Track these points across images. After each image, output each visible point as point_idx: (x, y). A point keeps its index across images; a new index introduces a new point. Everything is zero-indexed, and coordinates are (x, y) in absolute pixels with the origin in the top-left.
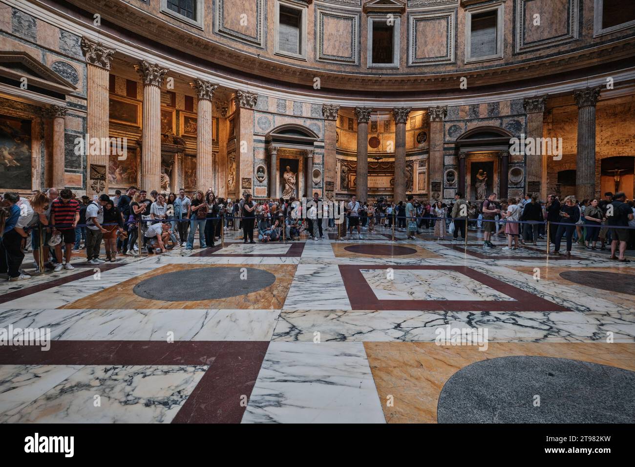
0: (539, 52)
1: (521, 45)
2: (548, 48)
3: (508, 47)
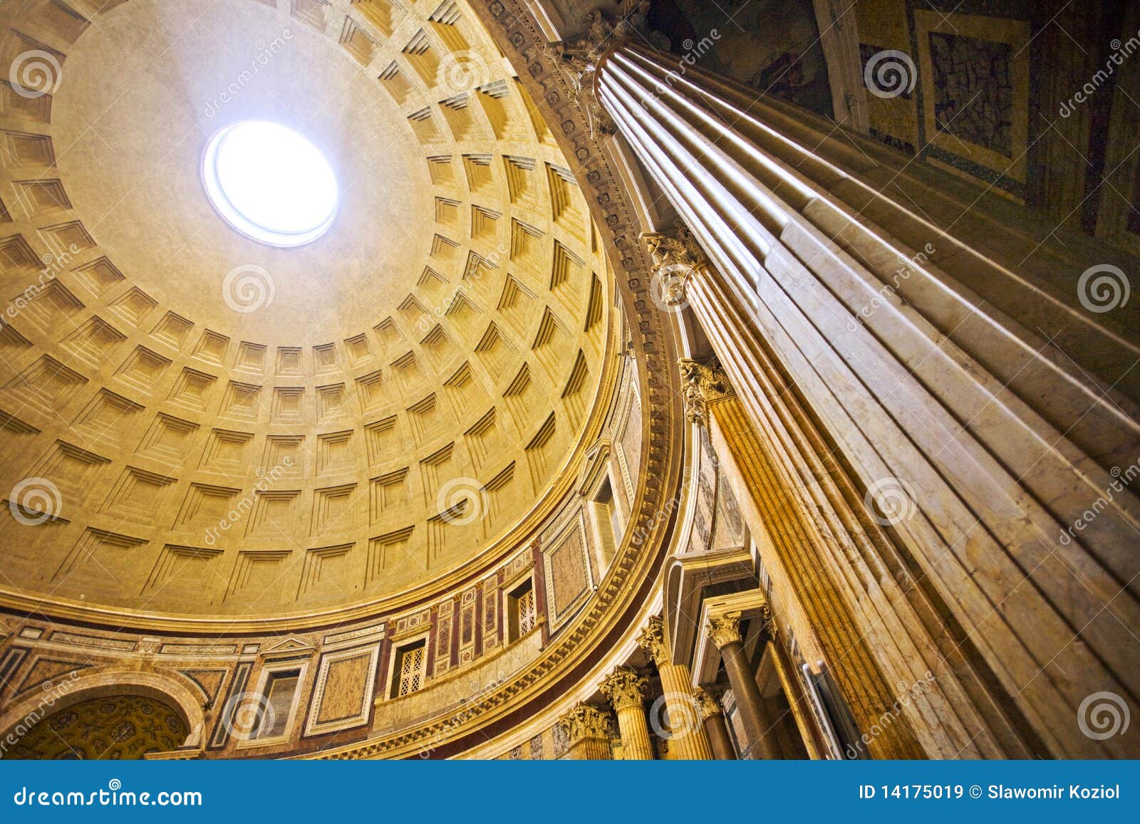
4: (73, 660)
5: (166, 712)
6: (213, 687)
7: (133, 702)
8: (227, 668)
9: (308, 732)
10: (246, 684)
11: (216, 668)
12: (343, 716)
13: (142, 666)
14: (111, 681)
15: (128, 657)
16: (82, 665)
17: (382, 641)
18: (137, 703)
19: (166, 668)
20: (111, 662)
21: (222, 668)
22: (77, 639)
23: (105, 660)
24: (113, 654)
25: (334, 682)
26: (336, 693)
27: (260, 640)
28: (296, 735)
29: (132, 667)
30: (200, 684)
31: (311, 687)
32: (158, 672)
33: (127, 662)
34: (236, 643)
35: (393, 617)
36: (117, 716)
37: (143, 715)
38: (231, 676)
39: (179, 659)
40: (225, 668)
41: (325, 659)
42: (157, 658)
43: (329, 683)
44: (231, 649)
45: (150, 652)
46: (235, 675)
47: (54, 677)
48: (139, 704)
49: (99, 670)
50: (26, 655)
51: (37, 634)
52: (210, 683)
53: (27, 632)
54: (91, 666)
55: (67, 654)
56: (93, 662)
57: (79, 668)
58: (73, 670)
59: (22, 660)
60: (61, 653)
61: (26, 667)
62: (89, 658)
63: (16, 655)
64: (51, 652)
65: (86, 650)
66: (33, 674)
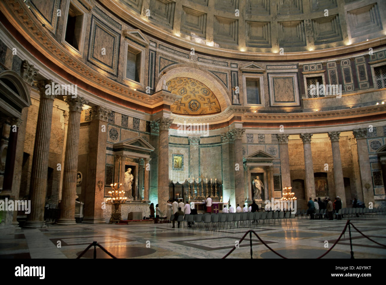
4: (171, 59)
6: (225, 80)
9: (272, 105)
10: (238, 81)
11: (223, 72)
12: (287, 101)
13: (194, 66)
15: (188, 61)
16: (174, 62)
17: (297, 73)
18: (190, 81)
19: (204, 69)
20: (183, 62)
21: (225, 72)
22: (168, 50)
23: (181, 61)
24: (182, 59)
25: (277, 87)
26: (280, 91)
27: (236, 62)
28: (267, 104)
30: (219, 78)
31: (267, 87)
32: (201, 70)
34: (227, 61)
35: (301, 63)
36: (181, 85)
37: (191, 86)
38: (230, 77)
39: (207, 65)
40: (226, 72)
41: (269, 76)
42: (198, 64)
43: (275, 86)
44: (226, 64)
45: (195, 60)
46: (232, 76)
47: (168, 66)
48: (191, 82)
49: (181, 66)
50: (155, 54)
51: (154, 45)
52: (223, 78)
53: (151, 44)
54: (177, 63)
55: (168, 56)
56: (177, 62)
57: (174, 64)
58: (172, 64)
59: (156, 57)
60: (166, 55)
61: (158, 60)
62: (175, 59)
63: (152, 54)
64: (162, 54)
65: (173, 55)
66: (161, 64)
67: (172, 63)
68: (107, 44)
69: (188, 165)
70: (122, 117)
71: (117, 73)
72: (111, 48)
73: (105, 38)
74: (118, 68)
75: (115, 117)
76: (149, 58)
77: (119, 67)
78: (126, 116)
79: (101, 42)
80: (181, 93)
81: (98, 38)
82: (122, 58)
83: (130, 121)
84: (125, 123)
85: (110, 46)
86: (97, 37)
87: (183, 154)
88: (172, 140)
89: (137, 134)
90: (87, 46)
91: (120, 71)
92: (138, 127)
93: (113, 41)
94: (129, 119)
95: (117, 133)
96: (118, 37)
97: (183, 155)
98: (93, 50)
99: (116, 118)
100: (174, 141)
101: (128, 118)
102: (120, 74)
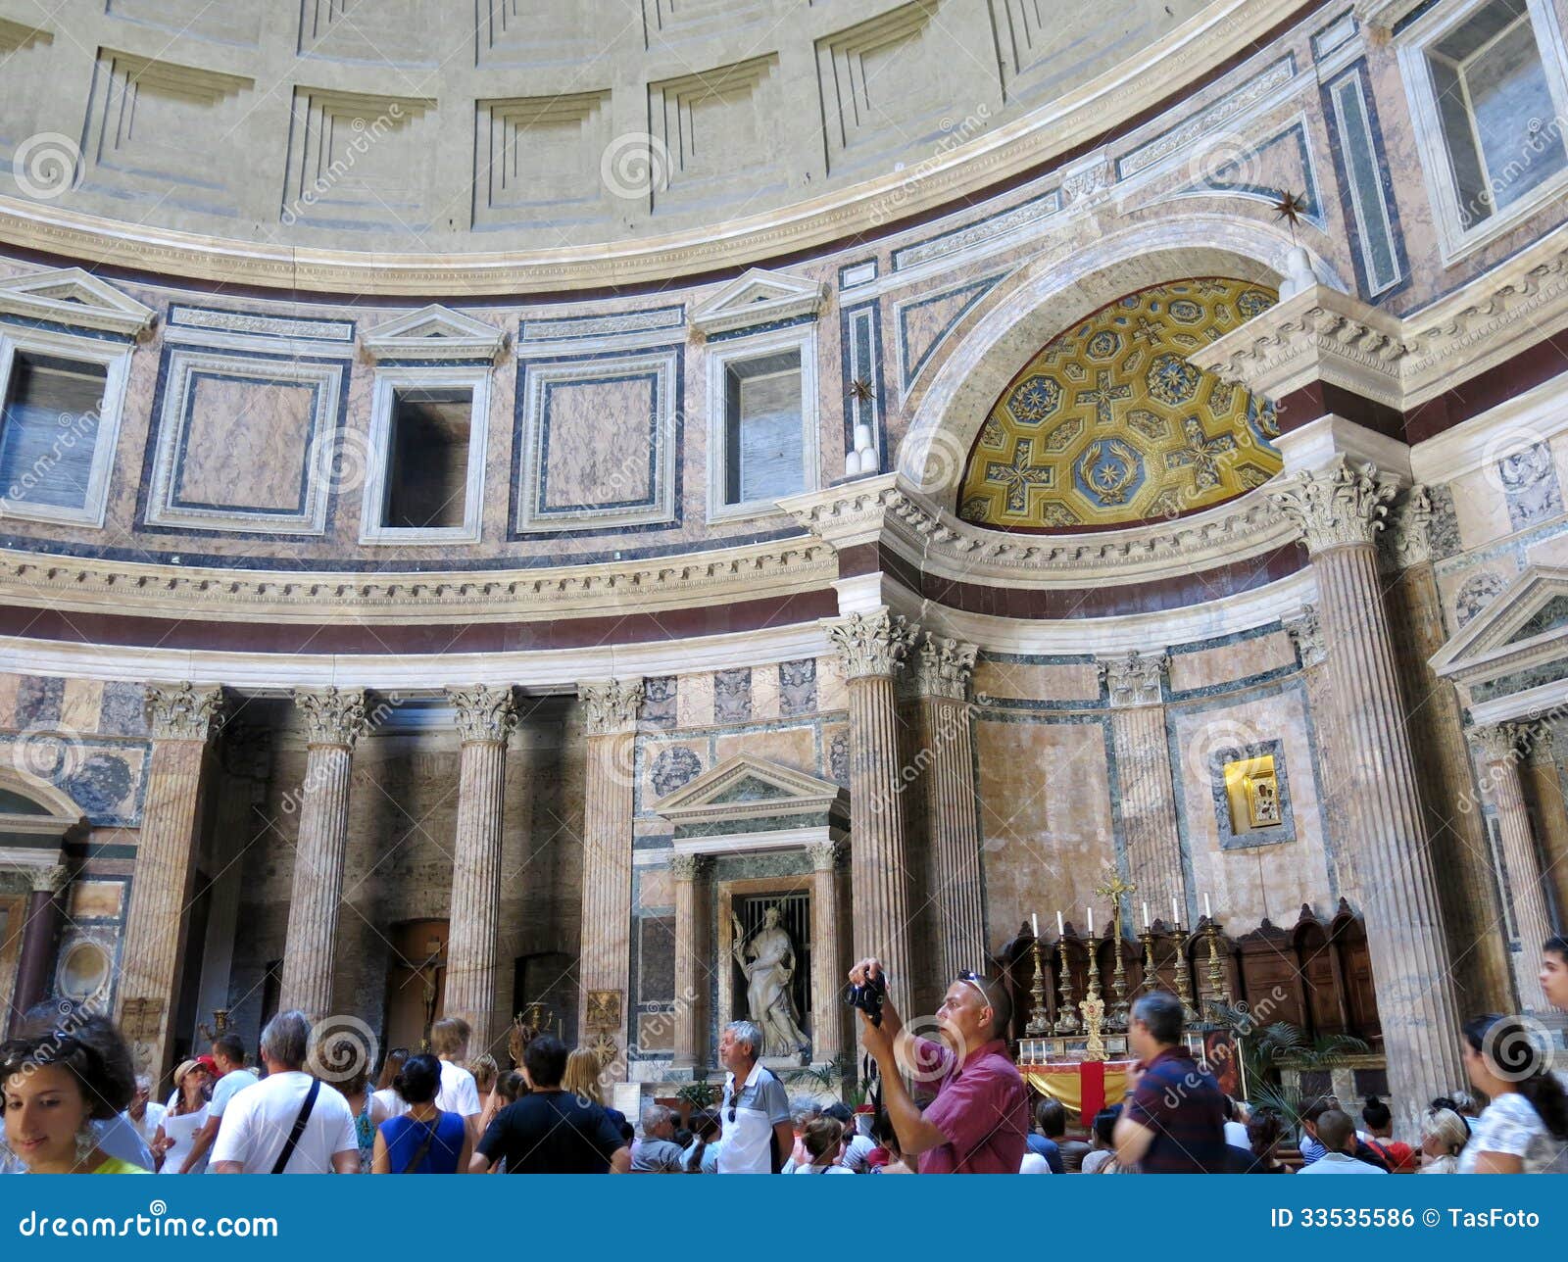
0: (216, 542)
1: (165, 503)
2: (245, 536)
3: (125, 496)
4: (961, 283)
5: (1225, 295)
6: (1291, 175)
7: (1141, 307)
8: (1300, 116)
10: (1374, 120)
11: (1272, 133)
13: (1101, 224)
14: (1059, 286)
15: (1059, 223)
16: (984, 285)
18: (1152, 305)
19: (1154, 201)
20: (1034, 249)
21: (1287, 124)
22: (942, 244)
23: (1018, 252)
24: (1027, 234)
29: (1081, 238)
32: (1142, 218)
33: (1065, 236)
36: (1132, 353)
38: (1322, 125)
39: (1172, 166)
40: (1294, 119)
42: (1120, 194)
45: (1098, 189)
46: (1330, 118)
47: (950, 324)
48: (1160, 308)
49: (1022, 276)
50: (877, 312)
51: (868, 271)
52: (1279, 172)
53: (851, 277)
54: (1002, 276)
55: (943, 278)
56: (1001, 269)
57: (983, 292)
58: (975, 299)
59: (877, 324)
60: (932, 282)
61: (892, 333)
62: (987, 264)
63: (862, 322)
64: (914, 288)
65: (971, 255)
66: (911, 339)
67: (970, 295)
68: (616, 423)
69: (1313, 796)
70: (718, 683)
71: (679, 511)
72: (638, 429)
73: (605, 405)
74: (679, 490)
75: (680, 698)
76: (845, 352)
77: (685, 479)
78: (738, 671)
79: (583, 432)
80: (1175, 388)
81: (563, 430)
82: (696, 436)
83: (765, 688)
84: (733, 705)
85: (633, 422)
86: (559, 428)
87: (1278, 736)
88: (1192, 672)
89: (806, 733)
90: (504, 490)
91: (692, 494)
92: (809, 700)
93: (647, 395)
94: (755, 677)
95: (697, 763)
96: (671, 362)
97: (1273, 744)
98: (543, 484)
99: (686, 697)
100: (1209, 677)
101: (748, 680)
102: (691, 505)
